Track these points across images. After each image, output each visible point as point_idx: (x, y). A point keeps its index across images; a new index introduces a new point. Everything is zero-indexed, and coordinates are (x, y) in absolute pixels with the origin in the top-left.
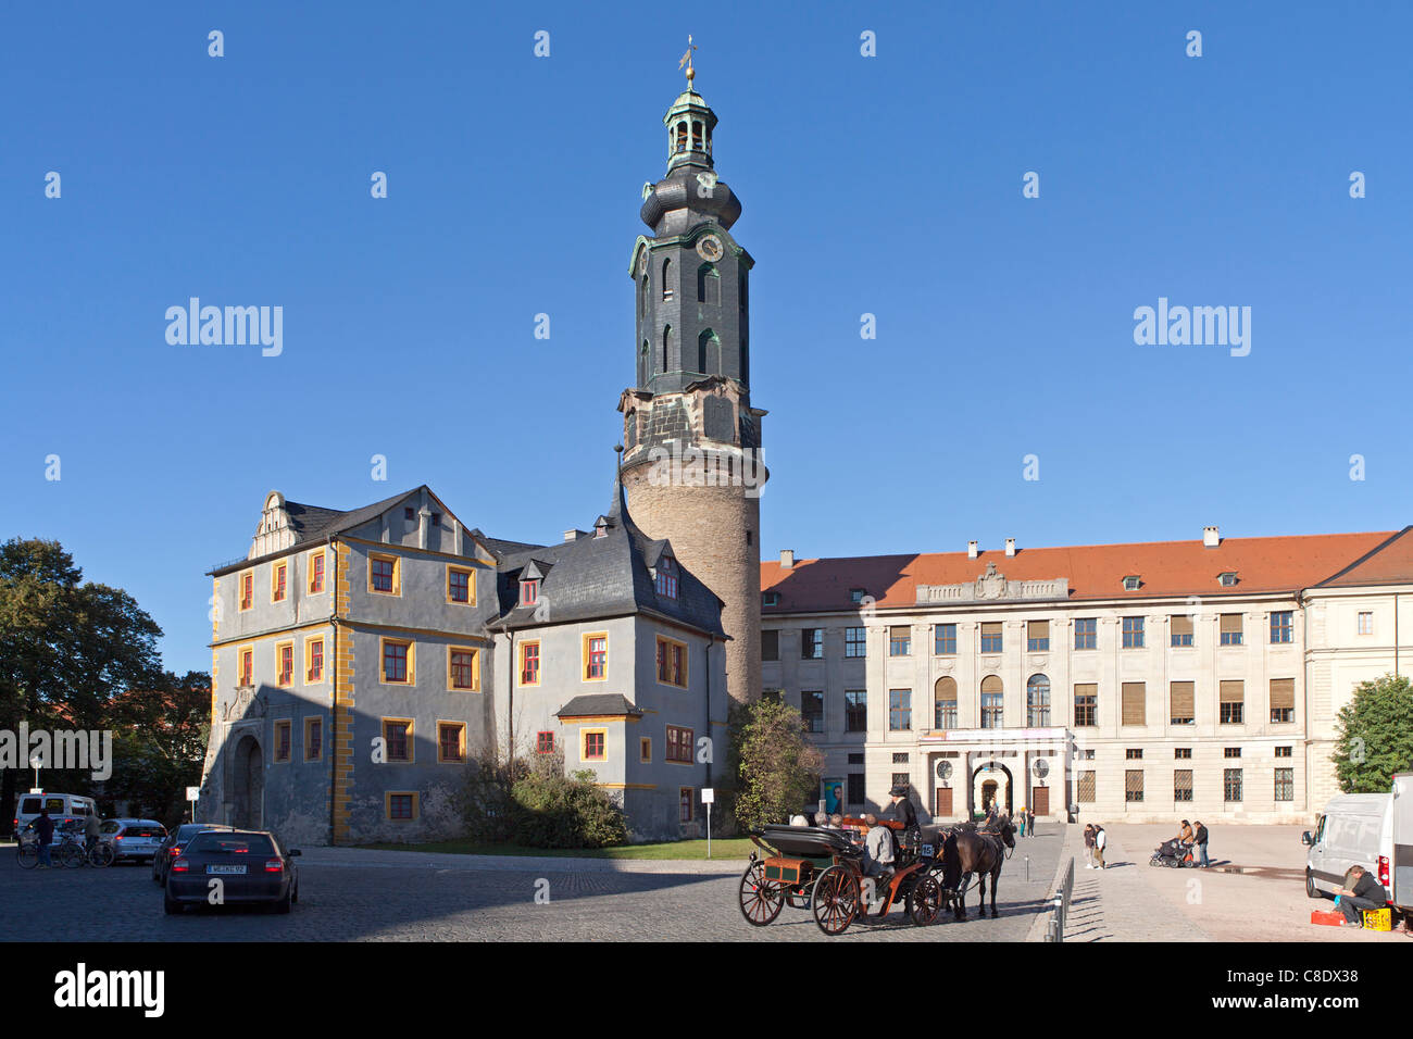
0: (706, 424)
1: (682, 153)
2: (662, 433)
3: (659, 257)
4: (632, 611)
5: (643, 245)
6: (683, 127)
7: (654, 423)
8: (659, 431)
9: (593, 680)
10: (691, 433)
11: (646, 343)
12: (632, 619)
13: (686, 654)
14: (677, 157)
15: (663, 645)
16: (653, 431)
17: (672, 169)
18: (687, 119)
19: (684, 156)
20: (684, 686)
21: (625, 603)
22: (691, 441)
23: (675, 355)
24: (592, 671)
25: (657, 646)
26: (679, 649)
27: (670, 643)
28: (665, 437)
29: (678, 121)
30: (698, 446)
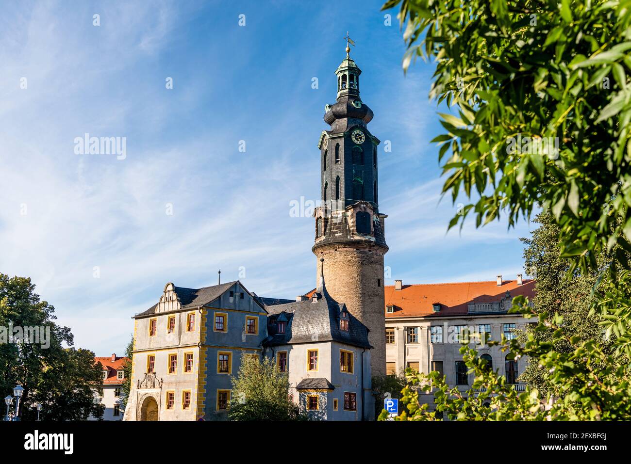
0: (357, 226)
1: (344, 89)
2: (335, 230)
3: (334, 143)
4: (330, 339)
5: (325, 135)
6: (344, 77)
7: (331, 225)
8: (334, 229)
9: (312, 371)
10: (350, 231)
11: (326, 184)
12: (330, 343)
13: (352, 357)
14: (342, 91)
15: (343, 353)
16: (331, 229)
17: (340, 97)
18: (347, 73)
19: (345, 91)
20: (352, 372)
21: (327, 336)
22: (350, 235)
23: (342, 191)
24: (311, 367)
25: (340, 353)
26: (350, 354)
27: (346, 352)
28: (337, 232)
29: (342, 74)
30: (353, 237)
